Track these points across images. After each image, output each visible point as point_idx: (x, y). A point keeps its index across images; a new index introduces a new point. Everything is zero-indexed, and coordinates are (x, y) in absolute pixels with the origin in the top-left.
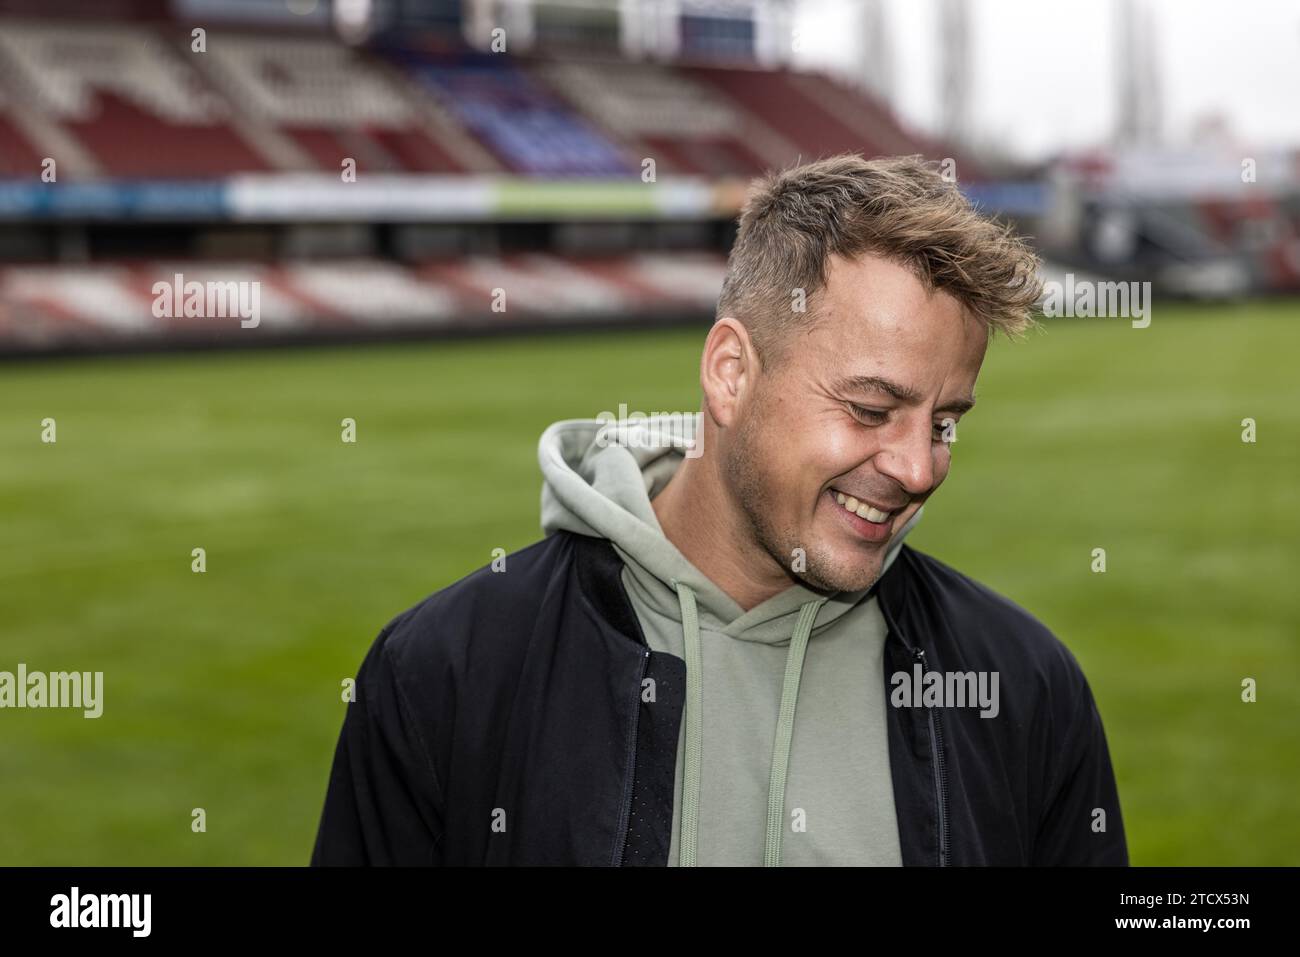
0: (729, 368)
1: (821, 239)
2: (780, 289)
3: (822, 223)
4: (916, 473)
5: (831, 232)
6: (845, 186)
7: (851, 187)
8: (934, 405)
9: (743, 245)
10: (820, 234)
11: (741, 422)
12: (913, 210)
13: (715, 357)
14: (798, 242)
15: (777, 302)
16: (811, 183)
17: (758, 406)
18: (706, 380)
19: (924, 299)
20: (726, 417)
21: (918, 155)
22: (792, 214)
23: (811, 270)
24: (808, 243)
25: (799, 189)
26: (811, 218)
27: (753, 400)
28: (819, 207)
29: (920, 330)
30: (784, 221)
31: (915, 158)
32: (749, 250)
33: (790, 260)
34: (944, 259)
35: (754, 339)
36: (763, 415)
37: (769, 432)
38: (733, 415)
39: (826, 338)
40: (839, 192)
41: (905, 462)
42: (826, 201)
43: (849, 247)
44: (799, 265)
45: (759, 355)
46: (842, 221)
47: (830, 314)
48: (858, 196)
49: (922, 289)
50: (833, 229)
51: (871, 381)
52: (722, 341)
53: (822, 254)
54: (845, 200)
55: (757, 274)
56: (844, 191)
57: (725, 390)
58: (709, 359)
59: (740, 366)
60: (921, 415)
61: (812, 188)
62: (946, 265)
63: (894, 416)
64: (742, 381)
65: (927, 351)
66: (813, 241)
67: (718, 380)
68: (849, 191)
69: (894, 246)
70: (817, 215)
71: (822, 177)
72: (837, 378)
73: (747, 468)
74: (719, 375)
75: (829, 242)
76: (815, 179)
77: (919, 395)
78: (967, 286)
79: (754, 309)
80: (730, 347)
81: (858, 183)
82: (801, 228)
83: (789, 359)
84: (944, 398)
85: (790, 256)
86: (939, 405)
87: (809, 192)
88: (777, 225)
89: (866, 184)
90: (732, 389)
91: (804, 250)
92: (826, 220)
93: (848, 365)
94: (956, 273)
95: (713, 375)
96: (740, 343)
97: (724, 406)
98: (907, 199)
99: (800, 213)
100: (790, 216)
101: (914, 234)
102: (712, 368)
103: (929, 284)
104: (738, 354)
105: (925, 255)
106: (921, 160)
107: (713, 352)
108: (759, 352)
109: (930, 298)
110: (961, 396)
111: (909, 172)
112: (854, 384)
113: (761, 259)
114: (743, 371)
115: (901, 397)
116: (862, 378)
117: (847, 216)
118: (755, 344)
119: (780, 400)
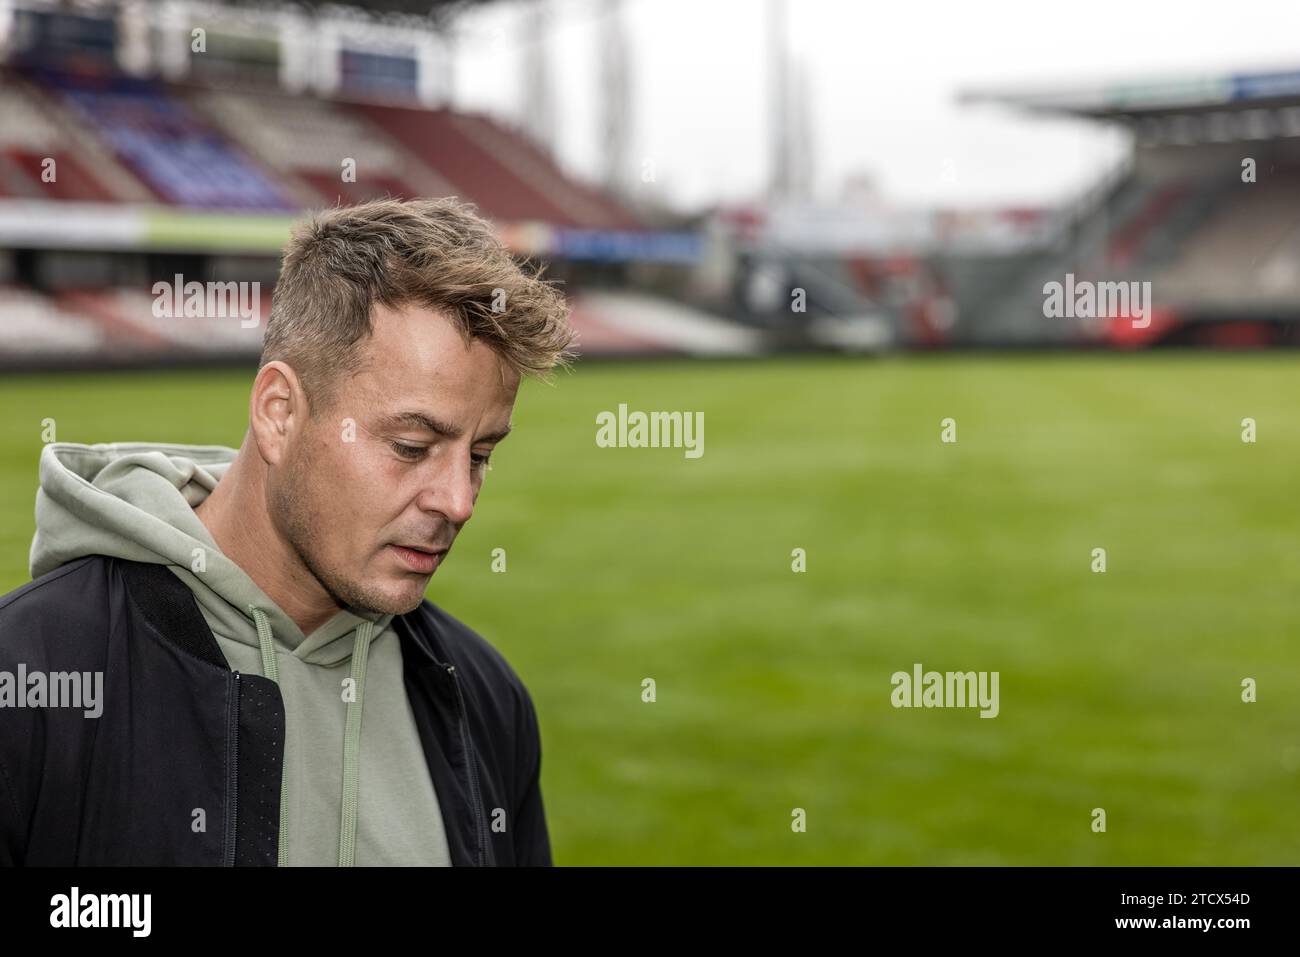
0: (277, 407)
1: (366, 288)
2: (327, 335)
3: (367, 271)
4: (457, 504)
5: (376, 282)
6: (387, 233)
7: (391, 235)
8: (473, 438)
9: (288, 287)
10: (364, 282)
11: (289, 462)
12: (452, 262)
13: (264, 397)
14: (344, 289)
15: (325, 347)
16: (354, 229)
17: (307, 451)
18: (255, 419)
19: (462, 346)
20: (275, 455)
21: (453, 197)
22: (337, 261)
23: (357, 318)
24: (354, 294)
25: (343, 236)
26: (356, 266)
27: (299, 443)
28: (362, 254)
29: (458, 374)
30: (330, 268)
31: (450, 200)
32: (294, 292)
33: (337, 308)
34: (482, 313)
35: (303, 383)
36: (309, 459)
37: (317, 476)
38: (281, 454)
39: (368, 381)
40: (382, 241)
41: (446, 494)
42: (369, 250)
43: (392, 297)
44: (346, 312)
45: (308, 399)
46: (385, 271)
47: (373, 358)
48: (400, 246)
49: (459, 338)
50: (378, 279)
51: (415, 416)
52: (271, 382)
53: (368, 301)
54: (388, 249)
55: (305, 318)
56: (386, 240)
57: (274, 429)
58: (258, 400)
59: (288, 407)
60: (460, 450)
61: (356, 233)
62: (483, 319)
63: (436, 450)
64: (290, 422)
65: (466, 391)
66: (359, 290)
67: (267, 419)
68: (390, 240)
69: (434, 296)
70: (362, 264)
71: (364, 224)
72: (381, 416)
73: (296, 507)
74: (267, 413)
75: (374, 290)
76: (356, 225)
77: (459, 430)
78: (502, 340)
79: (302, 354)
80: (277, 388)
81: (399, 231)
82: (346, 275)
83: (335, 404)
84: (482, 429)
85: (337, 303)
86: (477, 437)
87: (354, 238)
88: (322, 271)
89: (406, 232)
90: (282, 430)
91: (350, 298)
92: (370, 269)
93: (391, 403)
94: (493, 328)
95: (261, 414)
96: (288, 385)
97: (272, 445)
98: (446, 248)
99: (345, 260)
100: (335, 263)
101: (455, 288)
102: (261, 408)
103: (467, 333)
104: (286, 395)
105: (464, 308)
106: (457, 202)
107: (262, 392)
108: (309, 396)
109: (468, 348)
110: (497, 429)
111: (444, 215)
112: (399, 419)
113: (307, 304)
114: (290, 413)
115: (441, 433)
116: (405, 413)
117: (389, 265)
118: (305, 389)
119: (325, 445)
